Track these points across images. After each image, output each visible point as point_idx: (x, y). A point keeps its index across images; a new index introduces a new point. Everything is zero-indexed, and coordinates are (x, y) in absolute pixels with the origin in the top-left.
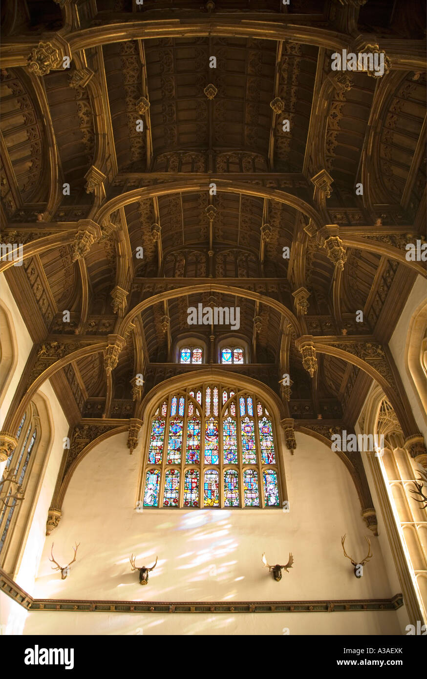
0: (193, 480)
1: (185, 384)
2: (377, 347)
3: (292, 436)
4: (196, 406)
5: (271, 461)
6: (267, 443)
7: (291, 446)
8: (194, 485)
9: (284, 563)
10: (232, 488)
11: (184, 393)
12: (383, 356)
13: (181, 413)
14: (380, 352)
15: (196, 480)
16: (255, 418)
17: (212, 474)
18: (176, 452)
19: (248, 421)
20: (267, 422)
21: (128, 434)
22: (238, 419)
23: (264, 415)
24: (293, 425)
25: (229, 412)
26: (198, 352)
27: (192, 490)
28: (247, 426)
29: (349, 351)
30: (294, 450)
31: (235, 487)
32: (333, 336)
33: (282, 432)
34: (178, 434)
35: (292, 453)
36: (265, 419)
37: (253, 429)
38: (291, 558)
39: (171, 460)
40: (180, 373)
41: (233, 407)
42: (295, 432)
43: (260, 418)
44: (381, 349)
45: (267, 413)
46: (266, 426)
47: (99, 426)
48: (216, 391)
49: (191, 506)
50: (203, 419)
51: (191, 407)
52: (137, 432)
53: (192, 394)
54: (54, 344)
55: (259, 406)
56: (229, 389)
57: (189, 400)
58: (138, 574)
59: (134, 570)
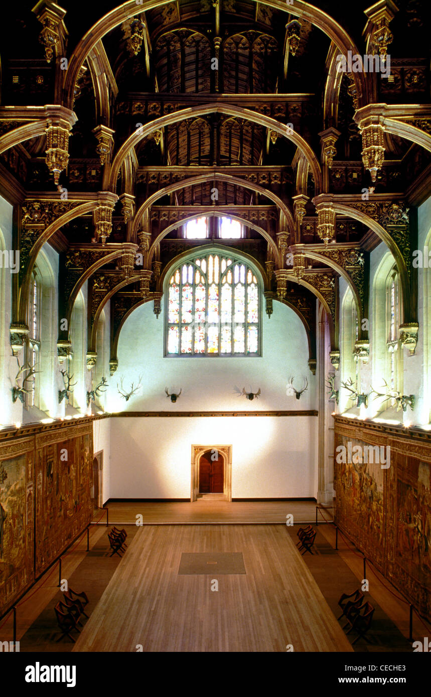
1: (193, 255)
2: (331, 279)
3: (271, 304)
4: (202, 274)
5: (254, 321)
6: (253, 306)
7: (270, 311)
8: (201, 338)
9: (255, 391)
11: (192, 263)
12: (333, 288)
13: (191, 281)
14: (332, 284)
15: (202, 335)
16: (246, 285)
17: (213, 329)
18: (188, 313)
19: (241, 287)
20: (255, 288)
21: (154, 304)
22: (233, 285)
23: (253, 282)
25: (227, 279)
26: (202, 220)
27: (200, 340)
28: (240, 289)
29: (310, 283)
30: (271, 315)
31: (229, 339)
33: (264, 300)
34: (189, 299)
35: (269, 316)
36: (253, 285)
37: (244, 294)
38: (260, 390)
39: (185, 320)
40: (189, 248)
41: (229, 274)
42: (273, 300)
43: (249, 285)
44: (334, 282)
45: (255, 281)
46: (253, 291)
47: (132, 298)
48: (217, 258)
49: (200, 353)
50: (207, 286)
51: (198, 274)
52: (159, 302)
53: (198, 263)
54: (102, 278)
55: (250, 274)
56: (227, 258)
57: (196, 268)
58: (170, 397)
59: (168, 396)
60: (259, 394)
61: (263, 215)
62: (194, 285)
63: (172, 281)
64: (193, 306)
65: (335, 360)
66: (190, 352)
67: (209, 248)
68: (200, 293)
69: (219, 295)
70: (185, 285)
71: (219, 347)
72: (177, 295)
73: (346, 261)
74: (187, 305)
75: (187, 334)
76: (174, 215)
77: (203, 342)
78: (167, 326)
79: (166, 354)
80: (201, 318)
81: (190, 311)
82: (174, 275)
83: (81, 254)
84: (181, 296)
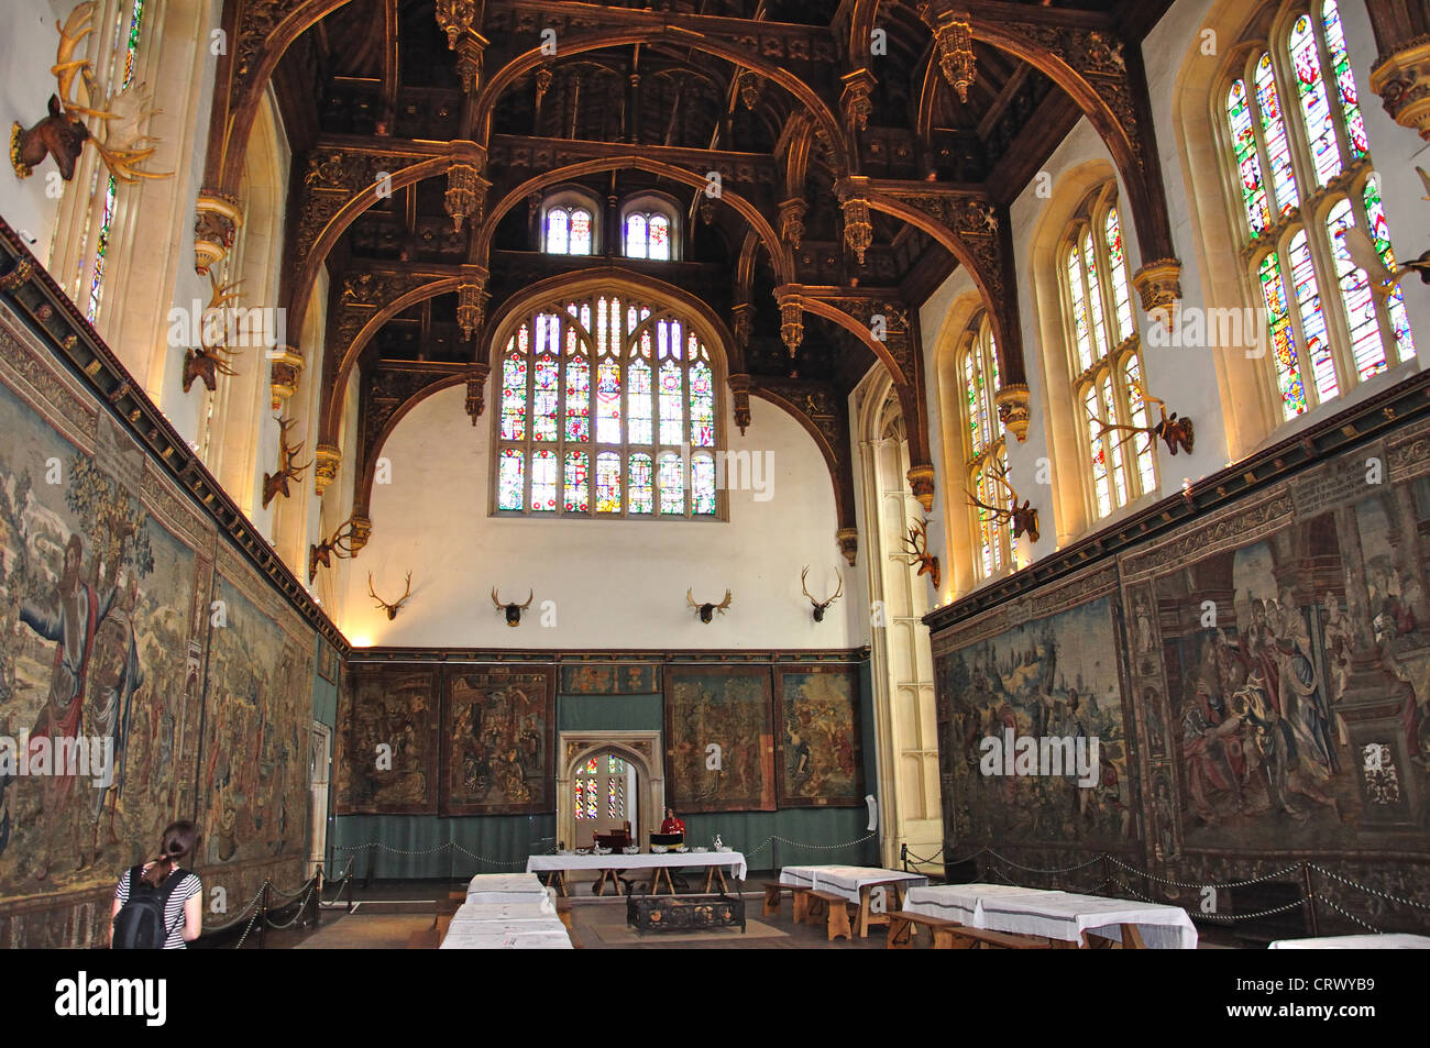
0: (579, 470)
1: (562, 290)
2: (901, 312)
3: (746, 404)
4: (581, 334)
5: (706, 442)
6: (703, 409)
7: (743, 419)
8: (581, 477)
9: (717, 600)
10: (643, 483)
11: (559, 309)
12: (906, 330)
13: (555, 349)
14: (904, 321)
15: (583, 470)
16: (685, 363)
17: (609, 459)
18: (549, 419)
19: (672, 369)
20: (705, 370)
21: (466, 391)
22: (655, 363)
23: (700, 357)
24: (748, 386)
25: (639, 348)
26: (581, 218)
27: (576, 485)
28: (670, 373)
29: (856, 317)
30: (747, 428)
31: (646, 482)
32: (836, 288)
33: (728, 396)
34: (550, 387)
35: (743, 432)
36: (700, 365)
37: (679, 382)
38: (728, 596)
39: (540, 434)
40: (555, 272)
41: (646, 339)
42: (750, 396)
43: (693, 363)
44: (907, 318)
45: (705, 354)
46: (701, 378)
47: (413, 374)
48: (616, 305)
49: (576, 511)
50: (594, 361)
51: (572, 336)
52: (481, 386)
53: (572, 310)
54: (365, 279)
55: (693, 341)
56: (639, 304)
57: (567, 322)
58: (504, 613)
59: (500, 608)
60: (725, 604)
61: (745, 172)
62: (562, 359)
63: (510, 347)
64: (561, 403)
65: (924, 486)
66: (554, 508)
67: (600, 278)
68: (577, 377)
69: (623, 382)
70: (541, 356)
71: (624, 499)
72: (521, 378)
73: (961, 221)
74: (545, 402)
75: (545, 468)
76: (544, 158)
77: (583, 488)
78: (499, 447)
79: (495, 511)
80: (580, 432)
81: (552, 416)
82: (516, 333)
83: (344, 160)
84: (531, 381)
